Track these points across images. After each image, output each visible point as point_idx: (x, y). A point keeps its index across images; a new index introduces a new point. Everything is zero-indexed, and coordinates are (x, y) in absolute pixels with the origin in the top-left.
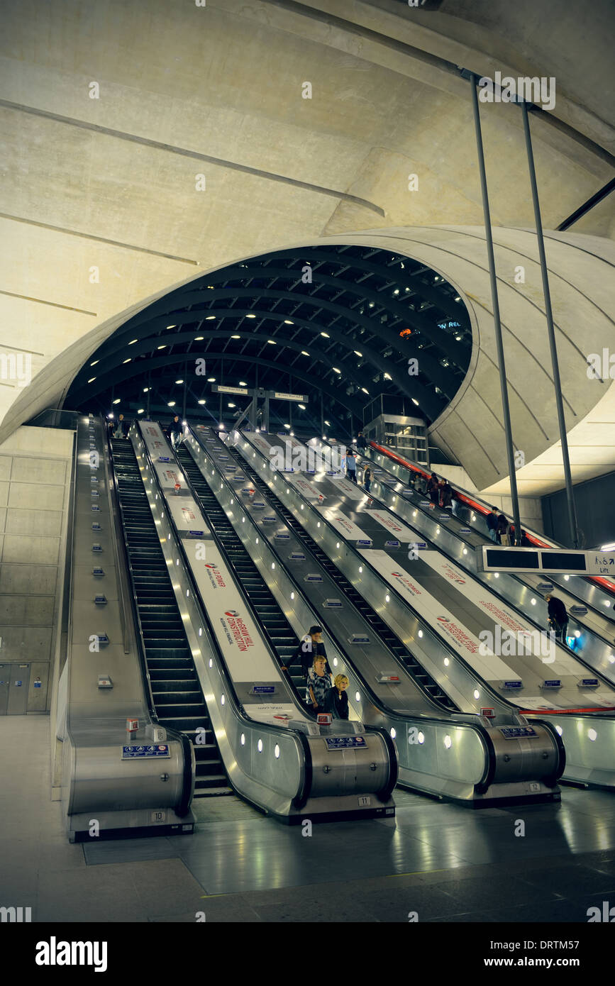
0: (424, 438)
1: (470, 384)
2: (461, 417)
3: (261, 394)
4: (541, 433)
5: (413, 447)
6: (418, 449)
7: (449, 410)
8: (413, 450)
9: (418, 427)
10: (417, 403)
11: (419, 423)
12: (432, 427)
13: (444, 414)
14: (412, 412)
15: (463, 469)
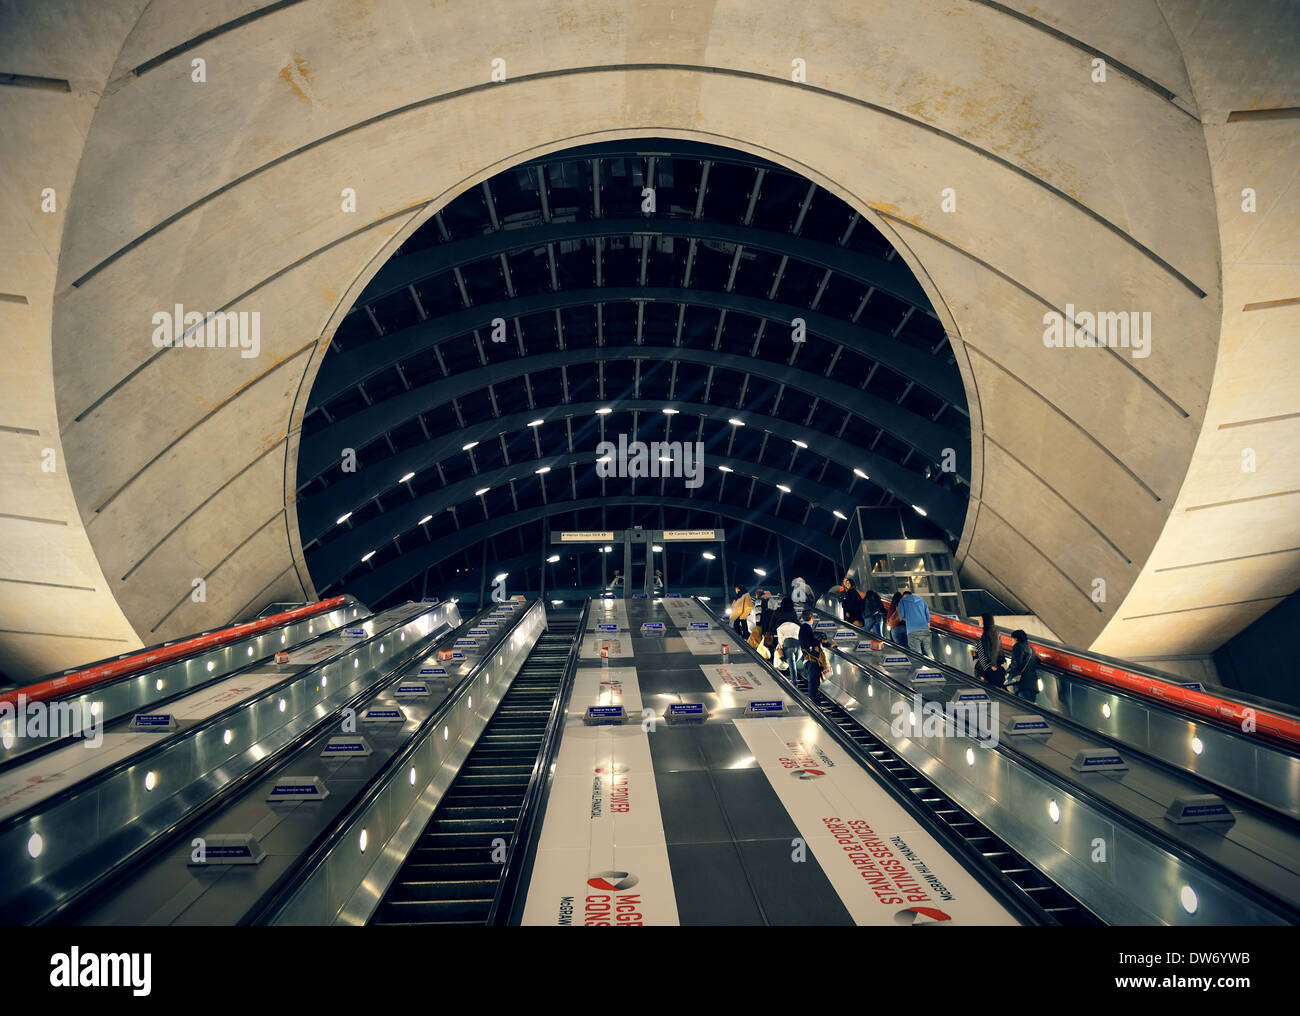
0: (949, 573)
1: (984, 435)
2: (997, 511)
3: (639, 536)
4: (1141, 490)
5: (931, 591)
6: (941, 594)
7: (973, 504)
8: (932, 597)
9: (936, 556)
10: (922, 512)
11: (938, 548)
12: (961, 550)
13: (970, 516)
14: (918, 530)
15: (1037, 620)
